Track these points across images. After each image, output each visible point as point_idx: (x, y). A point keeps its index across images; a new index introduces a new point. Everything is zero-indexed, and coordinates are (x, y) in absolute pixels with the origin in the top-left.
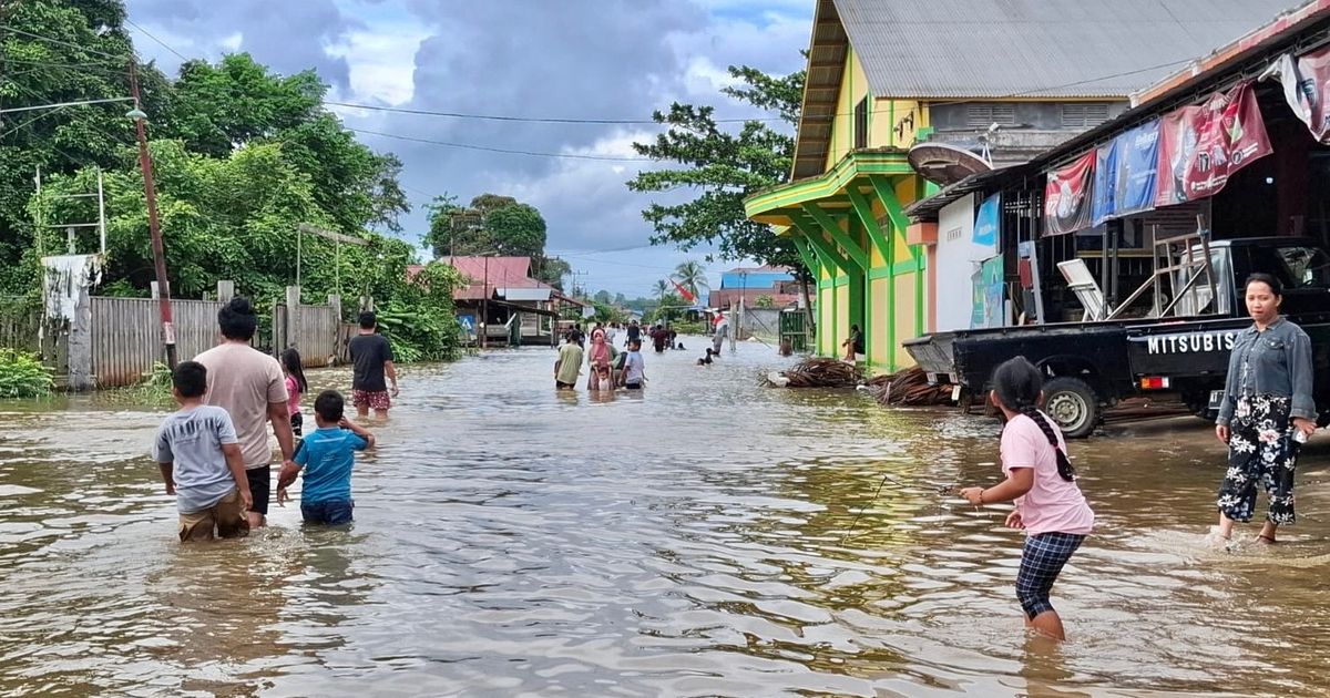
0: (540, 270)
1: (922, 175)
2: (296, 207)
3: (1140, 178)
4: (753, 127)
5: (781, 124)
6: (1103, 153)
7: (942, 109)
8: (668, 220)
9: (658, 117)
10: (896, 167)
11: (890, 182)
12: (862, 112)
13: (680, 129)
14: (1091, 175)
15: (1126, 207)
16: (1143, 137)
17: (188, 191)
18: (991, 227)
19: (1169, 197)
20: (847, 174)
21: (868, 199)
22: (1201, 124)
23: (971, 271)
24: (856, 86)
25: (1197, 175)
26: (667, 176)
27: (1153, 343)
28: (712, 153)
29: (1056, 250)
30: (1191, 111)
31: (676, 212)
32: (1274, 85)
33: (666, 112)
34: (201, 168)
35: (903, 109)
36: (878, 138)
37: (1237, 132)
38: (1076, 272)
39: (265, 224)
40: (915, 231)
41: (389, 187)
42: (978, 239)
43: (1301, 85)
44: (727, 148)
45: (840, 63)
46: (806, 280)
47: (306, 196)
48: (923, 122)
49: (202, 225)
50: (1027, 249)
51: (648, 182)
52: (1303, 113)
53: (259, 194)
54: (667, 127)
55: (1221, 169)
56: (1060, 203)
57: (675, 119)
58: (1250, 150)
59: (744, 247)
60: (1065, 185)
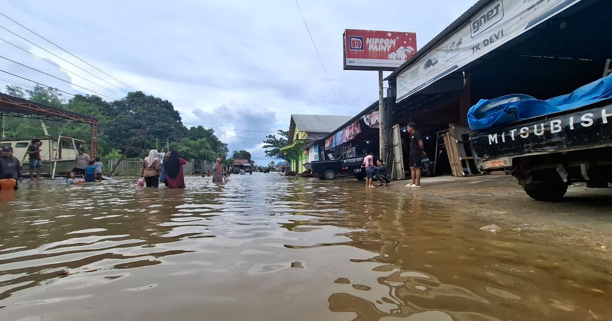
0: (250, 161)
1: (306, 143)
2: (207, 148)
3: (340, 139)
4: (281, 139)
5: (285, 138)
6: (334, 136)
7: (309, 133)
8: (268, 153)
9: (267, 137)
10: (302, 142)
11: (302, 145)
12: (297, 135)
13: (270, 139)
14: (332, 140)
15: (338, 144)
16: (341, 133)
17: (189, 146)
18: (317, 150)
19: (345, 141)
20: (295, 143)
21: (299, 148)
22: (350, 128)
23: (314, 157)
24: (297, 131)
25: (350, 137)
26: (268, 146)
27: (345, 161)
28: (275, 143)
29: (327, 152)
30: (348, 127)
31: (270, 151)
32: (363, 120)
33: (268, 136)
34: (193, 142)
35: (304, 134)
36: (300, 138)
37: (356, 129)
38: (330, 156)
39: (202, 151)
40: (305, 152)
41: (226, 148)
42: (315, 152)
43: (367, 119)
44: (277, 142)
45: (294, 129)
46: (289, 162)
47: (209, 147)
48: (307, 135)
49: (192, 151)
50: (323, 152)
51: (265, 147)
52: (368, 124)
53: (201, 147)
54: (268, 138)
55: (353, 135)
56: (327, 145)
57: (269, 137)
58: (358, 132)
59: (280, 157)
60: (328, 142)
